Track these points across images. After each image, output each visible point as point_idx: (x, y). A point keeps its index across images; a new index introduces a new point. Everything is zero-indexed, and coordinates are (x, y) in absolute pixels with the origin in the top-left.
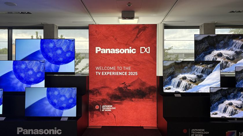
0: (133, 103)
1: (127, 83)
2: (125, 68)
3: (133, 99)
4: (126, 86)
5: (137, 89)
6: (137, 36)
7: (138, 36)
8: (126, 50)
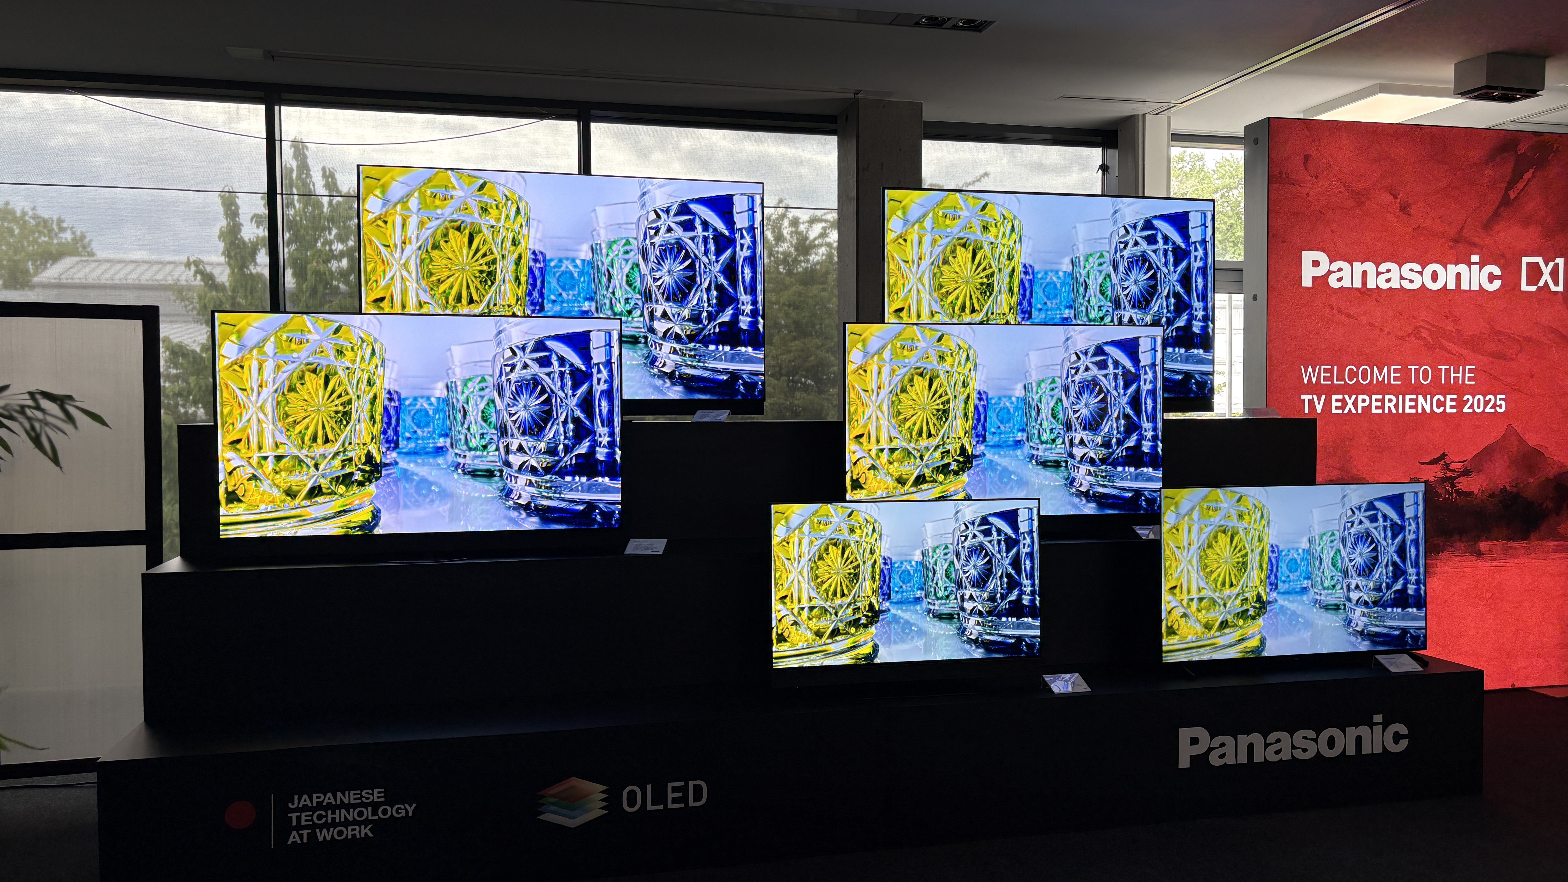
0: (1484, 565)
1: (1458, 458)
2: (1448, 371)
3: (1483, 545)
4: (1449, 474)
5: (1504, 490)
6: (1506, 195)
7: (1512, 195)
8: (1453, 269)
